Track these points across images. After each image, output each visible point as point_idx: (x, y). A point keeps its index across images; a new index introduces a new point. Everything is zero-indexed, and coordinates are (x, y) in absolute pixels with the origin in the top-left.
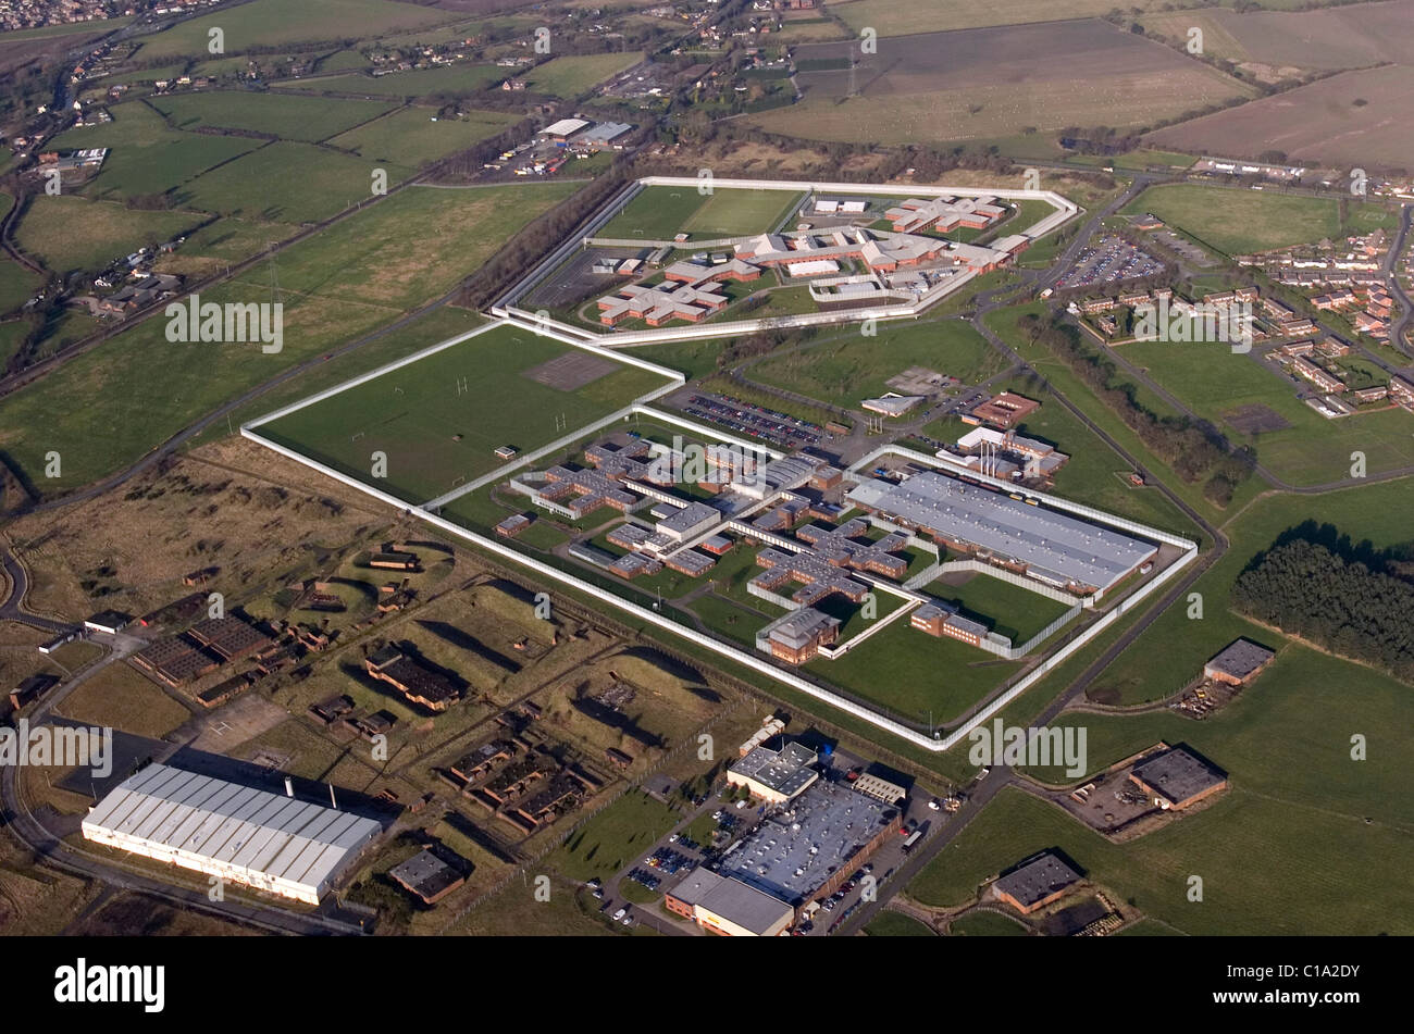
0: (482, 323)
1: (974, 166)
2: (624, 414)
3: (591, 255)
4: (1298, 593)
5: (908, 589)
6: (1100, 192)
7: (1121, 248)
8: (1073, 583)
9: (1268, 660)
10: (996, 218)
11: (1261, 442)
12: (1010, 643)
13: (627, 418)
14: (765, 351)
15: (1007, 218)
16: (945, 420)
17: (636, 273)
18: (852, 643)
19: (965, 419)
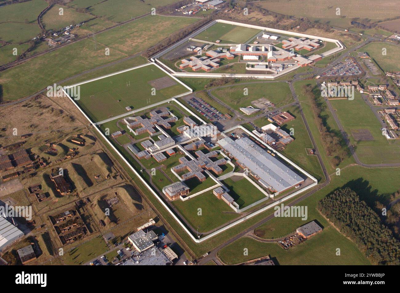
0: (146, 62)
1: (319, 27)
2: (168, 101)
3: (188, 44)
5: (218, 180)
6: (354, 42)
7: (351, 63)
8: (270, 188)
9: (319, 231)
10: (316, 47)
11: (360, 144)
12: (238, 207)
13: (169, 102)
14: (221, 85)
15: (320, 48)
16: (262, 118)
18: (191, 196)
19: (269, 119)
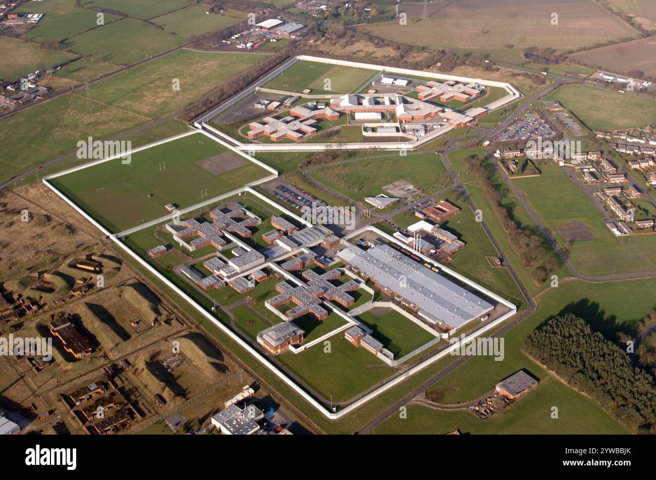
0: (188, 130)
1: (473, 64)
2: (238, 192)
3: (257, 97)
4: (559, 348)
5: (349, 315)
6: (535, 86)
7: (536, 120)
8: (440, 323)
9: (534, 386)
10: (474, 96)
11: (574, 246)
12: (393, 357)
13: (240, 194)
14: (325, 162)
15: (480, 97)
16: (405, 213)
17: (276, 110)
18: (309, 345)
19: (417, 214)
